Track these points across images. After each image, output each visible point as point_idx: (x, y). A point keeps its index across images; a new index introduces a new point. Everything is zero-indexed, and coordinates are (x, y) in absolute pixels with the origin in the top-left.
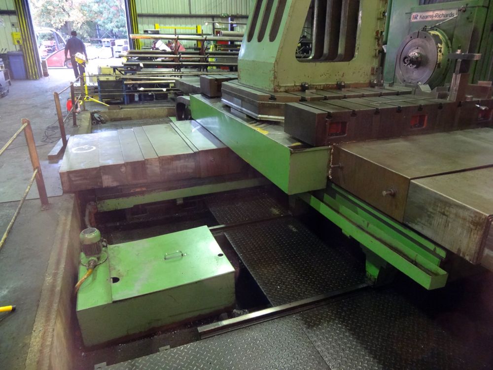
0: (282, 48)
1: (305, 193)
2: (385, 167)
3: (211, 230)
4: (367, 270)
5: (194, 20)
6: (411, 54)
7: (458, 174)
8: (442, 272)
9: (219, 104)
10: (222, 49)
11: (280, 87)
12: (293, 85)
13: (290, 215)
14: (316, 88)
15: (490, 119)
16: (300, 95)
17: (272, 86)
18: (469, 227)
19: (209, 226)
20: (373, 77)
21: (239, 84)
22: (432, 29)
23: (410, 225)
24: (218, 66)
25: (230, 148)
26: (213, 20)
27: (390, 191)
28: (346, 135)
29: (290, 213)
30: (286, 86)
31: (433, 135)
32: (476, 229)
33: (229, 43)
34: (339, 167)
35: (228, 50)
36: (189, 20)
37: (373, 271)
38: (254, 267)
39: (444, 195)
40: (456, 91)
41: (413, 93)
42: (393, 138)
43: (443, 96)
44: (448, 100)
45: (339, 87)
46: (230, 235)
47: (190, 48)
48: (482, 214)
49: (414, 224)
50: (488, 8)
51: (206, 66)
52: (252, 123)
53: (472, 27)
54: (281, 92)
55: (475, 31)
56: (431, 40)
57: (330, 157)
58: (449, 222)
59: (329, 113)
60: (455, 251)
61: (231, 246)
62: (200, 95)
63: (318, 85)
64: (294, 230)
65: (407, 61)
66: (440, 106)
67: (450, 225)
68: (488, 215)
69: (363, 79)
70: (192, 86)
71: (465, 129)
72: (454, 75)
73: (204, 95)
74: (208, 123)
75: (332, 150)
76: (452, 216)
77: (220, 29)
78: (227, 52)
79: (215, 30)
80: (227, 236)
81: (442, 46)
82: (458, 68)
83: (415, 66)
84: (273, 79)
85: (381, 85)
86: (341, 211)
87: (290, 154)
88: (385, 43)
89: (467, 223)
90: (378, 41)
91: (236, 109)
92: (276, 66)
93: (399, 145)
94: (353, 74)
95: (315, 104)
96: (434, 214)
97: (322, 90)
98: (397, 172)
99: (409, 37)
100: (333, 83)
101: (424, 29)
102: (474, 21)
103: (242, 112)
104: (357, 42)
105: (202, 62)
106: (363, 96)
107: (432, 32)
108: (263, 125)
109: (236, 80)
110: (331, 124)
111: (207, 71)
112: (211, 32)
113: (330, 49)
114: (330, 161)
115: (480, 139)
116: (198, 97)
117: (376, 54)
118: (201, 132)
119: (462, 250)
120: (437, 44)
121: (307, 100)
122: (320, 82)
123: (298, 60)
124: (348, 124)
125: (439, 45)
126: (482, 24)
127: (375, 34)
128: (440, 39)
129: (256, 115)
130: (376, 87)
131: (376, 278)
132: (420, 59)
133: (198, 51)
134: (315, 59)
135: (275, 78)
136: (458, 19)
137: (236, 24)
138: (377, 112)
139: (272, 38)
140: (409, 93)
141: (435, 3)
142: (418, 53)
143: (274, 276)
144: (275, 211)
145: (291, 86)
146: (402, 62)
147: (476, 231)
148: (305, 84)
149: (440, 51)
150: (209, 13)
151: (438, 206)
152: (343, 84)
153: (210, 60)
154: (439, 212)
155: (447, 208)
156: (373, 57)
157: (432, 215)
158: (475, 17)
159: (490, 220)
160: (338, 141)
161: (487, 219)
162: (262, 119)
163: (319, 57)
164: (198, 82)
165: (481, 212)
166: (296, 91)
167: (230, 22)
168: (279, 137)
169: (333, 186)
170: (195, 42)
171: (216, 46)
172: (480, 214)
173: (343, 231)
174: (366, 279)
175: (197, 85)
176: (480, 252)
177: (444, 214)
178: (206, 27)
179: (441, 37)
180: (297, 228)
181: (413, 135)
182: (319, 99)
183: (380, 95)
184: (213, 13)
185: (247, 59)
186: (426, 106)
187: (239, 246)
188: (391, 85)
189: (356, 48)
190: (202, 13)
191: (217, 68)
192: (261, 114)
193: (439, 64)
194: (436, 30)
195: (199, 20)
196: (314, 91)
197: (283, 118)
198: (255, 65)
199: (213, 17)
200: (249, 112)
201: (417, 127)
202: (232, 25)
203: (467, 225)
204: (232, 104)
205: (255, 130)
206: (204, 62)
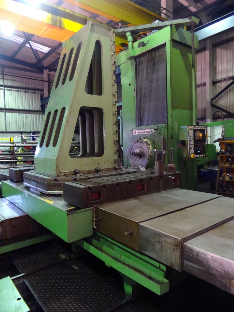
0: (60, 150)
1: (79, 240)
2: (125, 217)
3: (13, 280)
4: (125, 289)
5: (8, 134)
6: (136, 151)
7: (164, 216)
8: (166, 281)
9: (22, 186)
10: (27, 151)
11: (61, 173)
12: (69, 171)
13: (73, 258)
14: (83, 173)
15: (178, 184)
16: (73, 177)
17: (56, 173)
18: (174, 248)
19: (11, 277)
20: (115, 165)
21: (35, 172)
22: (144, 138)
23: (143, 252)
24: (24, 162)
25: (29, 215)
26: (22, 135)
27: (129, 231)
28: (101, 199)
29: (73, 256)
30: (64, 172)
31: (151, 195)
32: (177, 249)
33: (32, 148)
34: (99, 220)
35: (31, 152)
36: (5, 134)
37: (129, 289)
38: (47, 304)
39: (157, 230)
40: (158, 170)
41: (137, 172)
42: (129, 199)
43: (153, 173)
44: (155, 175)
45: (97, 171)
46: (29, 281)
47: (5, 151)
48: (178, 239)
49: (145, 251)
50: (167, 128)
51: (15, 162)
52: (44, 197)
53: (162, 137)
54: (61, 176)
55: (164, 139)
56: (144, 144)
57: (93, 214)
58: (163, 246)
59: (89, 187)
60: (169, 265)
61: (29, 289)
62: (9, 181)
63: (84, 171)
64: (76, 268)
65: (134, 155)
66: (151, 178)
67: (164, 249)
68: (181, 239)
69: (110, 166)
70: (4, 175)
71: (167, 190)
72: (155, 162)
73: (12, 181)
74: (14, 199)
75: (94, 210)
76: (164, 243)
77: (26, 139)
78: (30, 153)
79: (23, 140)
80: (26, 282)
81: (150, 147)
82: (156, 158)
83: (139, 157)
84: (56, 169)
85: (121, 169)
86: (103, 249)
87: (67, 215)
88: (122, 146)
89: (172, 245)
90: (116, 145)
91: (33, 189)
92: (57, 161)
93: (132, 202)
94: (104, 163)
95: (82, 182)
96: (154, 243)
97: (87, 173)
98: (131, 220)
99: (133, 142)
100: (93, 169)
101: (140, 138)
102: (162, 134)
103: (37, 190)
104: (105, 146)
105: (13, 160)
106: (111, 175)
107: (144, 140)
108: (51, 198)
109: (34, 170)
110: (91, 193)
111: (16, 165)
112: (20, 141)
113: (90, 150)
114: (93, 217)
115: (174, 195)
116: (8, 182)
117: (115, 152)
118: (9, 206)
119: (173, 264)
120: (147, 146)
121: (77, 180)
122: (86, 169)
123: (71, 157)
124: (101, 193)
125: (149, 146)
126: (167, 135)
127: (113, 142)
128: (148, 143)
129: (46, 191)
130: (118, 170)
131: (131, 294)
132: (140, 154)
133: (10, 153)
134: (82, 156)
135: (57, 168)
136: (155, 133)
137: (36, 136)
138: (118, 184)
139: (54, 145)
140: (135, 172)
141: (143, 126)
142: (139, 151)
143: (62, 309)
144: (63, 256)
145: (68, 172)
146: (132, 156)
147: (177, 250)
148: (76, 171)
149: (150, 149)
150: (19, 130)
151: (155, 237)
152: (99, 169)
153: (19, 158)
154: (157, 241)
155: (160, 238)
156: (114, 153)
157: (154, 244)
158: (163, 132)
159: (183, 242)
160: (97, 203)
161: (181, 241)
162: (50, 194)
163: (84, 155)
164: (8, 172)
165: (177, 238)
166: (71, 175)
167: (32, 135)
168: (60, 205)
169: (98, 233)
170: (10, 147)
171: (23, 150)
172: (177, 239)
173: (106, 264)
174: (125, 296)
175: (7, 174)
176: (182, 263)
177: (159, 242)
178: (17, 139)
179: (149, 142)
180: (78, 267)
181: (140, 196)
182: (84, 179)
183: (120, 174)
184: (22, 130)
185: (40, 157)
186: (144, 179)
187: (36, 288)
188: (126, 168)
189: (104, 149)
190: (14, 130)
191: (24, 163)
192: (49, 191)
193: (151, 156)
194: (146, 139)
195: (12, 134)
196: (82, 174)
197: (63, 192)
198: (45, 161)
199: (21, 133)
200: (41, 189)
201: (141, 191)
202: (33, 137)
203: (172, 247)
204: (31, 185)
205: (44, 201)
206: (14, 160)
